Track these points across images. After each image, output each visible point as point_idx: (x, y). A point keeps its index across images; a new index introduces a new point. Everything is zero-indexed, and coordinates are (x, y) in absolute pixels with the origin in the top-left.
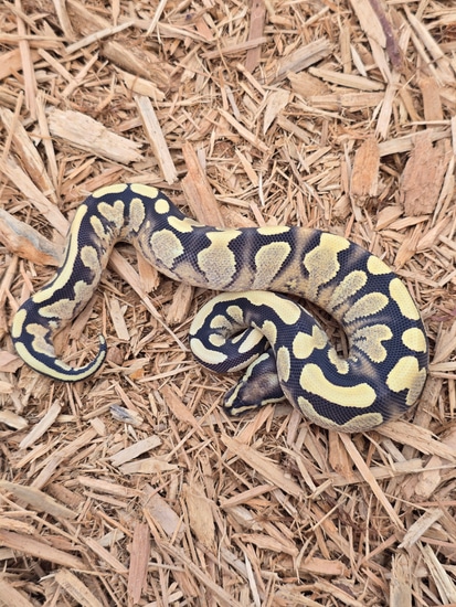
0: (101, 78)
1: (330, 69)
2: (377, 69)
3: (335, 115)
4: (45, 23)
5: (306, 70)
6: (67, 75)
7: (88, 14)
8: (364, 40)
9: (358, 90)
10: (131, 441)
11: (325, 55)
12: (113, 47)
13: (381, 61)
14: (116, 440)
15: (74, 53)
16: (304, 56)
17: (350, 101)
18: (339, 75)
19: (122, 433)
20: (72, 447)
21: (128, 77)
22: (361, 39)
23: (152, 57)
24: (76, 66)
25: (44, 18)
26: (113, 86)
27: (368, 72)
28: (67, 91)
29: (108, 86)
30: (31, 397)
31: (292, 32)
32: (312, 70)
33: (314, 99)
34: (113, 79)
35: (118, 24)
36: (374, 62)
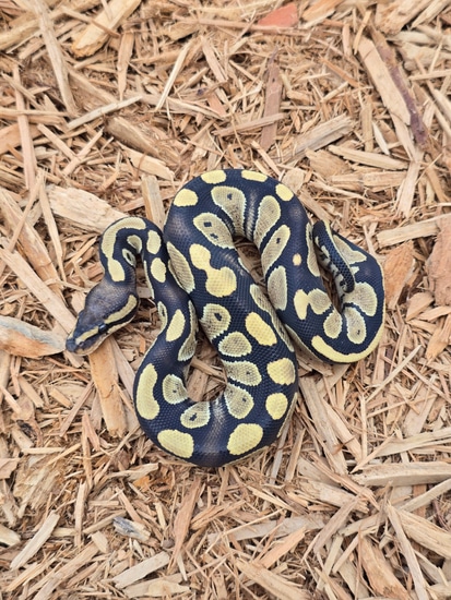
0: (105, 156)
1: (350, 147)
2: (401, 147)
3: (358, 196)
4: (46, 97)
5: (324, 148)
6: (69, 153)
7: (92, 89)
8: (387, 117)
9: (381, 169)
10: (136, 559)
11: (345, 132)
12: (118, 123)
13: (405, 138)
14: (120, 558)
15: (76, 129)
16: (323, 134)
17: (373, 180)
18: (360, 153)
19: (126, 550)
20: (70, 567)
21: (134, 155)
22: (383, 116)
23: (160, 134)
24: (78, 143)
25: (45, 92)
26: (118, 164)
27: (391, 151)
28: (68, 169)
29: (112, 164)
30: (28, 507)
31: (310, 108)
32: (332, 148)
33: (335, 178)
34: (118, 157)
35: (125, 99)
36: (397, 140)
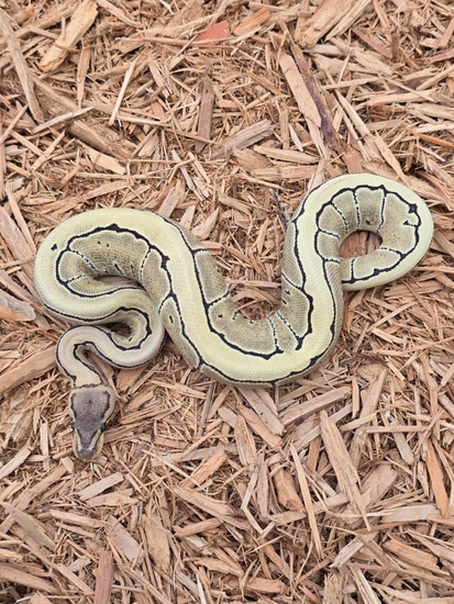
0: (67, 152)
1: (271, 146)
2: (313, 146)
3: (277, 186)
4: (17, 102)
5: (249, 147)
6: (38, 151)
7: (55, 96)
8: (301, 120)
9: (296, 164)
10: (96, 478)
11: (266, 135)
12: (79, 126)
13: (316, 138)
14: (83, 477)
15: (42, 131)
16: (249, 136)
17: (289, 173)
18: (279, 151)
19: (88, 471)
20: (43, 484)
21: (93, 153)
22: (297, 119)
23: (114, 135)
24: (45, 142)
25: (16, 99)
26: (78, 159)
27: (305, 148)
28: (37, 164)
29: (74, 159)
30: (11, 440)
31: (237, 114)
32: (256, 148)
33: (257, 172)
34: (78, 152)
35: (83, 107)
36: (310, 139)
